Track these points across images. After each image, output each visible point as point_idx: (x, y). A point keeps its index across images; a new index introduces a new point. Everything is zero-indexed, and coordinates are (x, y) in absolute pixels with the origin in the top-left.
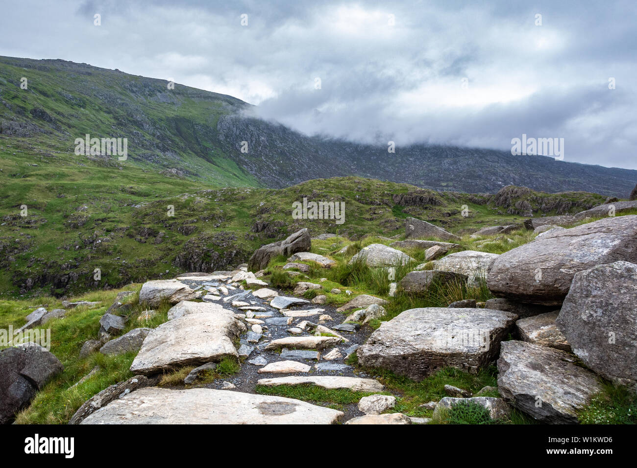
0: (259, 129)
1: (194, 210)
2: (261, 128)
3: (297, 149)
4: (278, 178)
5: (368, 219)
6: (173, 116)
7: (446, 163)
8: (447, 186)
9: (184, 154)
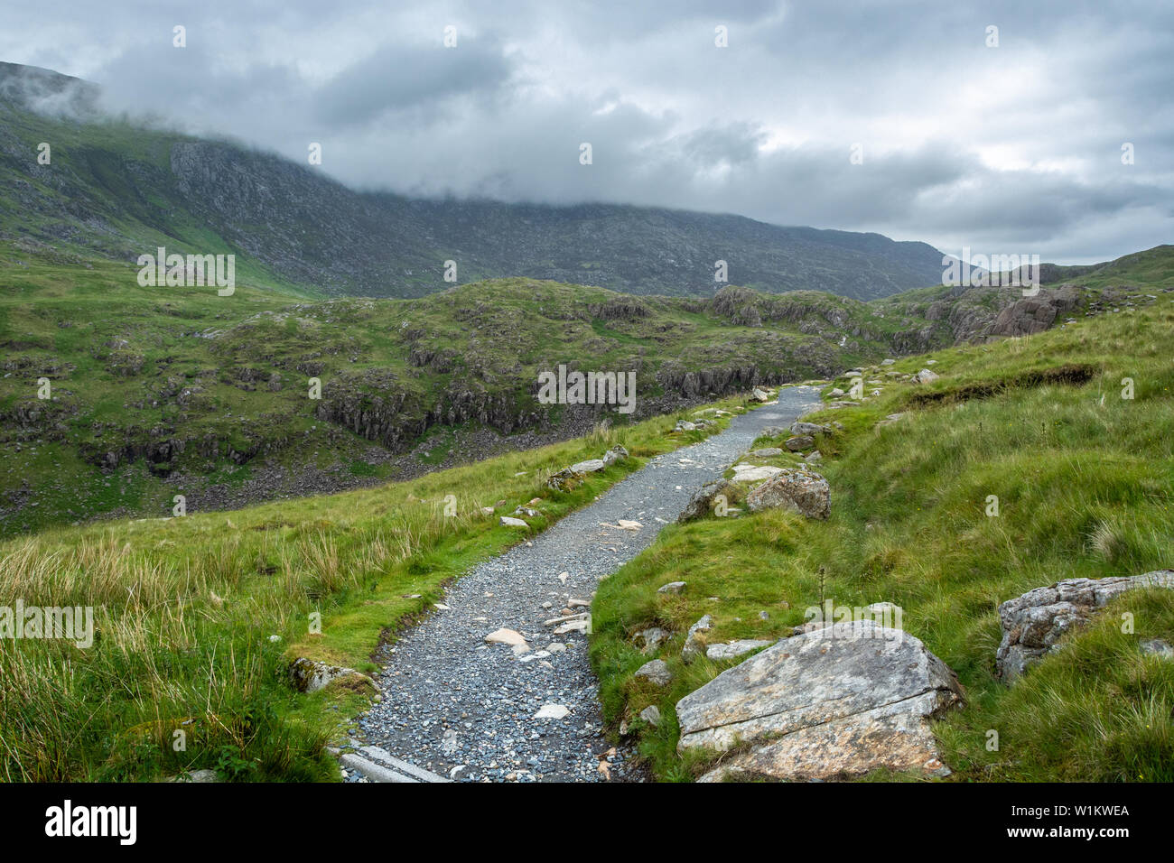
0: (253, 171)
1: (308, 339)
2: (254, 167)
3: (327, 206)
4: (304, 262)
5: (565, 341)
6: (78, 145)
7: (586, 227)
8: (592, 269)
9: (121, 223)
